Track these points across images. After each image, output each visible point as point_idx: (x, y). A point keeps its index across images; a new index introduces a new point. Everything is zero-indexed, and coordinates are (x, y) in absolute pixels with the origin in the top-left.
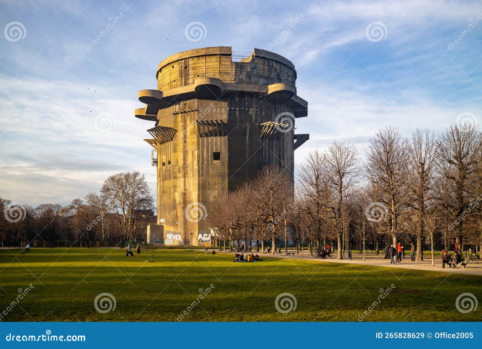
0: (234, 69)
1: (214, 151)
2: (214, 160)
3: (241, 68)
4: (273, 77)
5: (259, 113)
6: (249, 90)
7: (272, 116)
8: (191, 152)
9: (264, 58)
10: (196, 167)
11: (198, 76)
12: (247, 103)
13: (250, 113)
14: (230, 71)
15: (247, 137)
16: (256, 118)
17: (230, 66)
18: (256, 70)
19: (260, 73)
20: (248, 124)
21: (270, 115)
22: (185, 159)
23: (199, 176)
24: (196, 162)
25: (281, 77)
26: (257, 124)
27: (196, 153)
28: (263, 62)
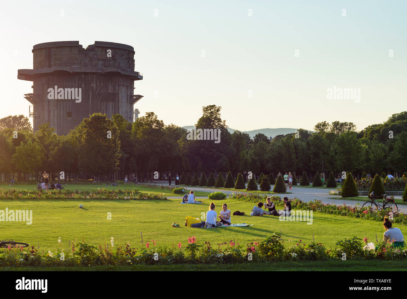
0: (81, 56)
1: (68, 111)
2: (68, 117)
3: (86, 55)
4: (109, 59)
5: (98, 85)
6: (90, 71)
7: (108, 85)
8: (53, 111)
9: (102, 47)
10: (56, 122)
11: (57, 60)
12: (90, 79)
13: (92, 85)
14: (78, 57)
15: (90, 101)
16: (96, 88)
17: (78, 54)
18: (96, 56)
19: (99, 58)
20: (90, 93)
21: (107, 85)
22: (49, 116)
23: (57, 128)
24: (56, 119)
25: (116, 58)
26: (97, 92)
27: (56, 112)
28: (101, 50)
